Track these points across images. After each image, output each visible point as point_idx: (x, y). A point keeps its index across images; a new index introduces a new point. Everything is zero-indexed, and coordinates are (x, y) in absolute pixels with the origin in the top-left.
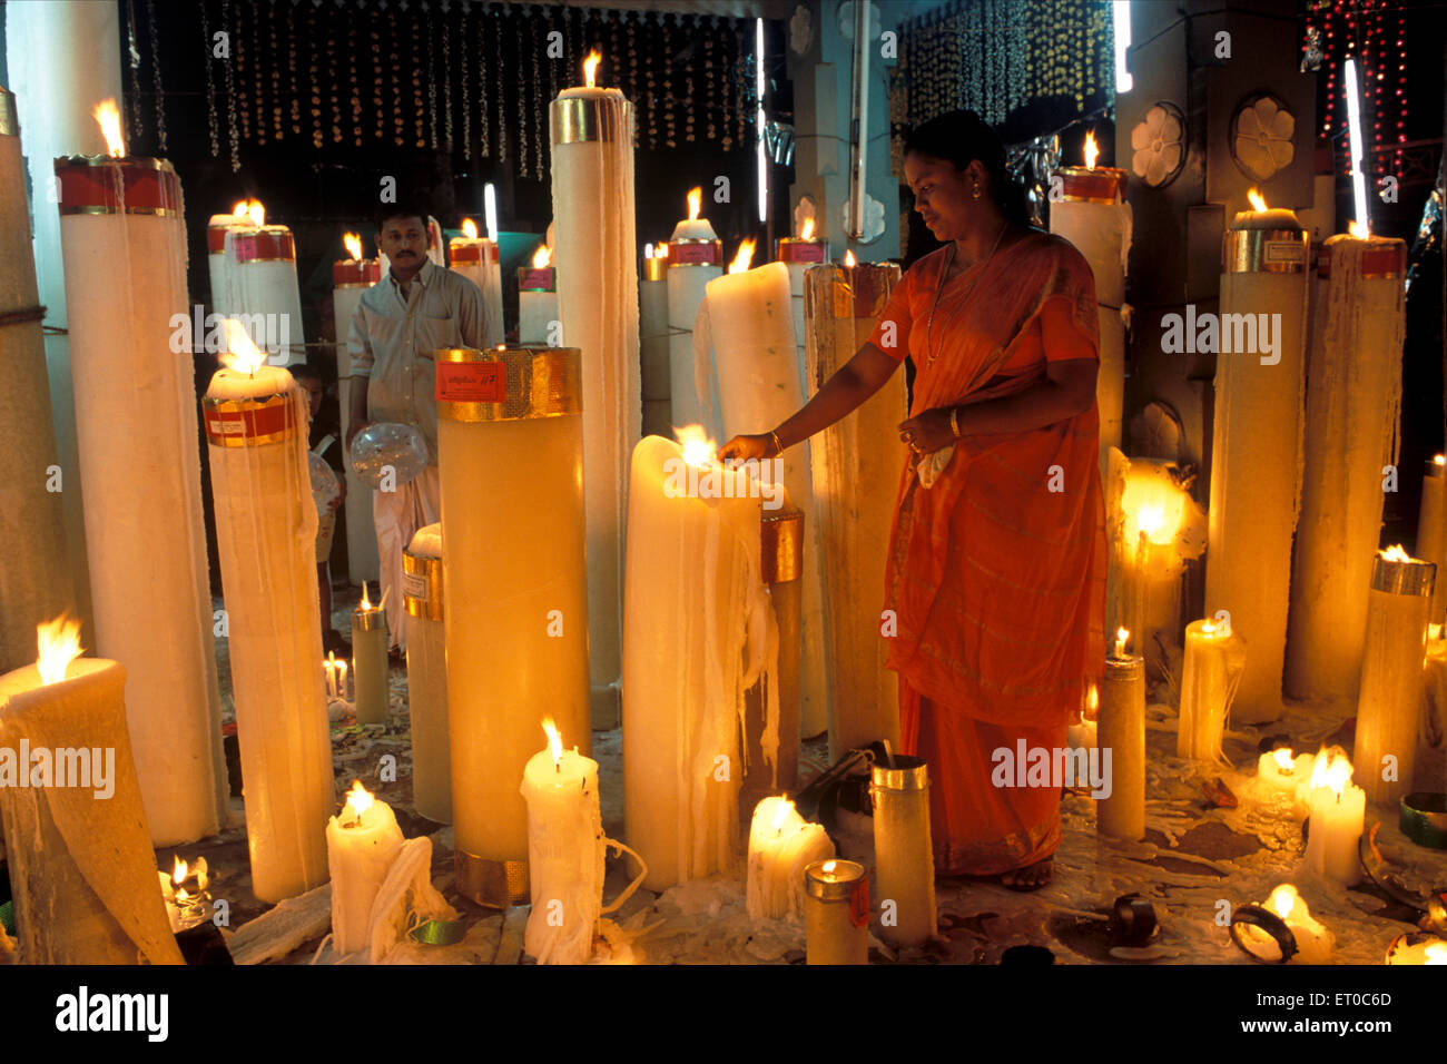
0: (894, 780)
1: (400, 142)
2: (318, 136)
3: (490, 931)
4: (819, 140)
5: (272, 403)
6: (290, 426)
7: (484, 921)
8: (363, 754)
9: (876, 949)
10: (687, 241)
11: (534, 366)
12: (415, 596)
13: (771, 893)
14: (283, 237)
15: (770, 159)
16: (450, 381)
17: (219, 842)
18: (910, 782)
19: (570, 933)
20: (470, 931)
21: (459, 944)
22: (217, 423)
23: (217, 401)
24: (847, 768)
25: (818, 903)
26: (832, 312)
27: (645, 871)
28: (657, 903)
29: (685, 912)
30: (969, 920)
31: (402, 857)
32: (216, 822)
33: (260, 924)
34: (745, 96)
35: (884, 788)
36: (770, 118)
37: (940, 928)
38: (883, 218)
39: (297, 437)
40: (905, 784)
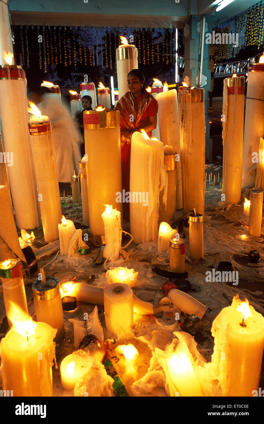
0: (195, 220)
1: (86, 64)
2: (66, 63)
3: (96, 251)
4: (190, 60)
5: (44, 124)
6: (48, 130)
7: (96, 249)
8: (73, 210)
9: (188, 260)
10: (156, 87)
11: (107, 115)
12: (82, 173)
13: (163, 246)
14: (57, 88)
15: (179, 66)
16: (87, 119)
17: (39, 229)
18: (198, 220)
19: (113, 253)
20: (92, 252)
21: (89, 254)
22: (31, 129)
23: (31, 124)
24: (186, 217)
25: (172, 249)
26: (185, 101)
27: (133, 239)
28: (137, 247)
29: (143, 249)
30: (212, 254)
31: (75, 233)
32: (38, 225)
33: (45, 248)
34: (173, 50)
35: (192, 222)
36: (179, 55)
37: (205, 256)
38: (207, 80)
39: (50, 133)
40: (197, 221)
